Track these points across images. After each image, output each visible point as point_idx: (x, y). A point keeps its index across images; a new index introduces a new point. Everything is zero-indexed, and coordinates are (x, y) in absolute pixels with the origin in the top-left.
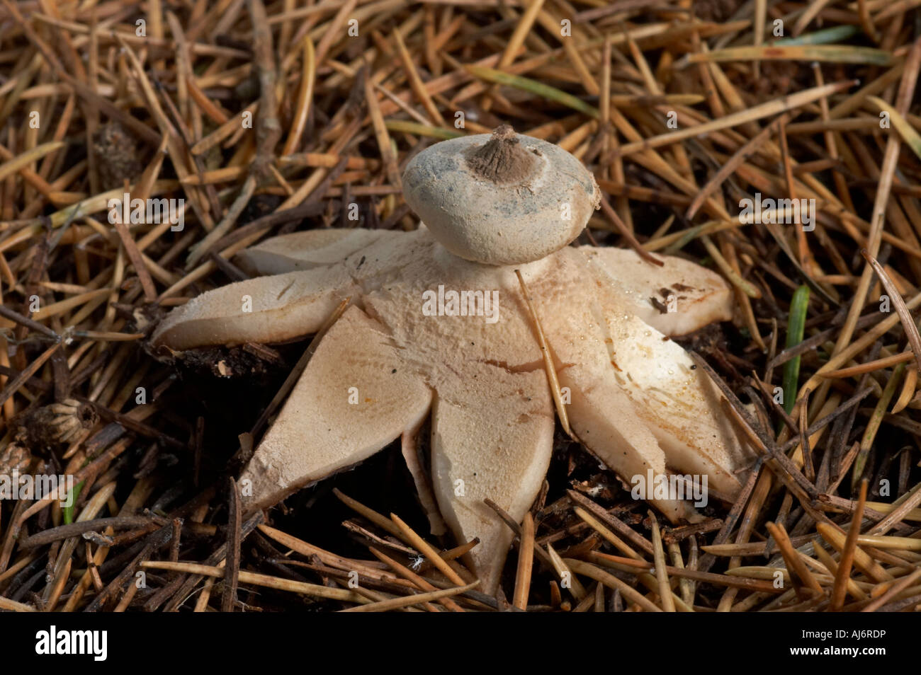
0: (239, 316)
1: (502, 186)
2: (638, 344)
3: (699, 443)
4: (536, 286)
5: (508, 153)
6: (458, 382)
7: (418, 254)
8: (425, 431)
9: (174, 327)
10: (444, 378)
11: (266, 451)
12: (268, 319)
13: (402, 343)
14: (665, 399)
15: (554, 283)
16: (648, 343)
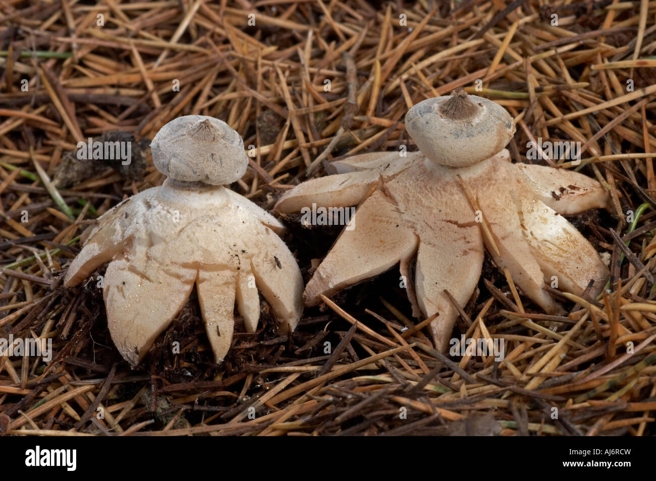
0: (316, 195)
1: (456, 121)
2: (539, 216)
3: (567, 271)
4: (479, 180)
5: (461, 103)
6: (431, 233)
7: (417, 162)
8: (413, 260)
9: (284, 201)
10: (423, 230)
11: (323, 268)
12: (332, 197)
13: (402, 210)
14: (551, 246)
15: (489, 179)
16: (546, 215)
